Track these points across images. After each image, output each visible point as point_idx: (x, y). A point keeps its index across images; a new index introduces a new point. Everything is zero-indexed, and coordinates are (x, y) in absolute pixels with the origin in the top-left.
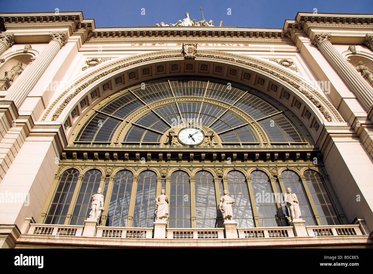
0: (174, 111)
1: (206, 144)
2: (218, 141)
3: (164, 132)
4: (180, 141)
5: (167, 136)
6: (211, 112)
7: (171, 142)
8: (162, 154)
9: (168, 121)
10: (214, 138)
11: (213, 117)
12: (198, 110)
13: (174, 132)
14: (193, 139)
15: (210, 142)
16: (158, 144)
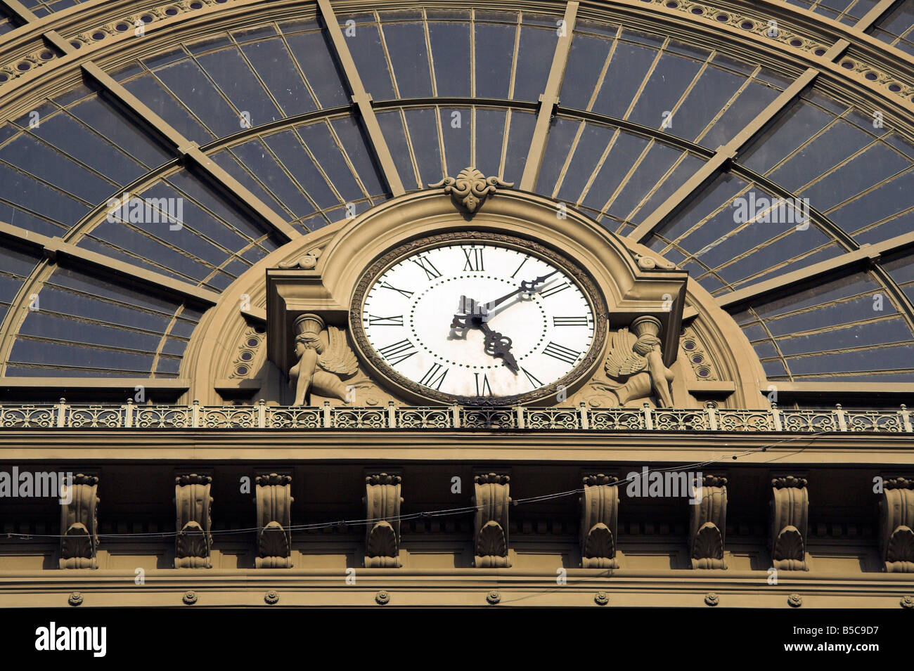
0: (306, 82)
1: (623, 391)
2: (732, 371)
3: (219, 285)
4: (378, 362)
5: (250, 320)
6: (658, 98)
7: (294, 369)
8: (204, 491)
9: (255, 177)
10: (690, 346)
11: (671, 142)
12: (535, 76)
13: (316, 281)
14: (499, 348)
15: (661, 372)
16: (170, 397)
